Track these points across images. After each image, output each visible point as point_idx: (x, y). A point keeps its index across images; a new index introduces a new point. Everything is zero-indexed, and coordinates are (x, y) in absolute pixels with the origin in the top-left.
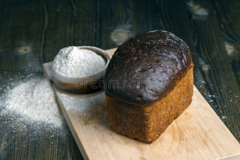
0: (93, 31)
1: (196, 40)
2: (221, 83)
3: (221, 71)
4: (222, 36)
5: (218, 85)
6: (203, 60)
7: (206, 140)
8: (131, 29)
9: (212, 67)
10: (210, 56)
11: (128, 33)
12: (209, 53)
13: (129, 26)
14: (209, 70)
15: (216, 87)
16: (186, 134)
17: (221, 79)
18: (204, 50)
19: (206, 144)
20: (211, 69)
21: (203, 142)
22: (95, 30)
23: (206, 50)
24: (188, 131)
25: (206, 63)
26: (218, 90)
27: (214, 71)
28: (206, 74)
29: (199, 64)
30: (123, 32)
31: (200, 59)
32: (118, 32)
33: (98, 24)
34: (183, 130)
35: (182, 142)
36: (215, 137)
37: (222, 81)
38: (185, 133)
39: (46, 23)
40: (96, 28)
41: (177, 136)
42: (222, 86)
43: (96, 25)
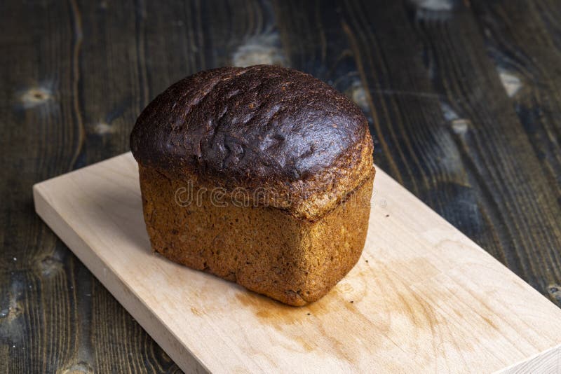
0: (189, 51)
1: (432, 65)
2: (499, 159)
3: (496, 132)
4: (491, 55)
5: (494, 164)
6: (452, 107)
7: (490, 317)
8: (279, 45)
9: (474, 124)
10: (468, 101)
11: (273, 54)
12: (464, 94)
13: (273, 38)
14: (470, 132)
15: (490, 168)
16: (439, 310)
17: (499, 150)
18: (452, 88)
19: (494, 326)
20: (472, 127)
21: (484, 321)
22: (194, 49)
23: (457, 87)
24: (440, 303)
25: (461, 116)
26: (494, 175)
27: (480, 132)
28: (463, 138)
29: (443, 118)
30: (260, 52)
31: (445, 108)
32: (248, 52)
33: (200, 35)
34: (428, 301)
35: (436, 329)
36: (507, 308)
37: (501, 155)
38: (436, 307)
39: (80, 36)
40: (197, 45)
41: (420, 316)
42: (502, 165)
43: (196, 38)
